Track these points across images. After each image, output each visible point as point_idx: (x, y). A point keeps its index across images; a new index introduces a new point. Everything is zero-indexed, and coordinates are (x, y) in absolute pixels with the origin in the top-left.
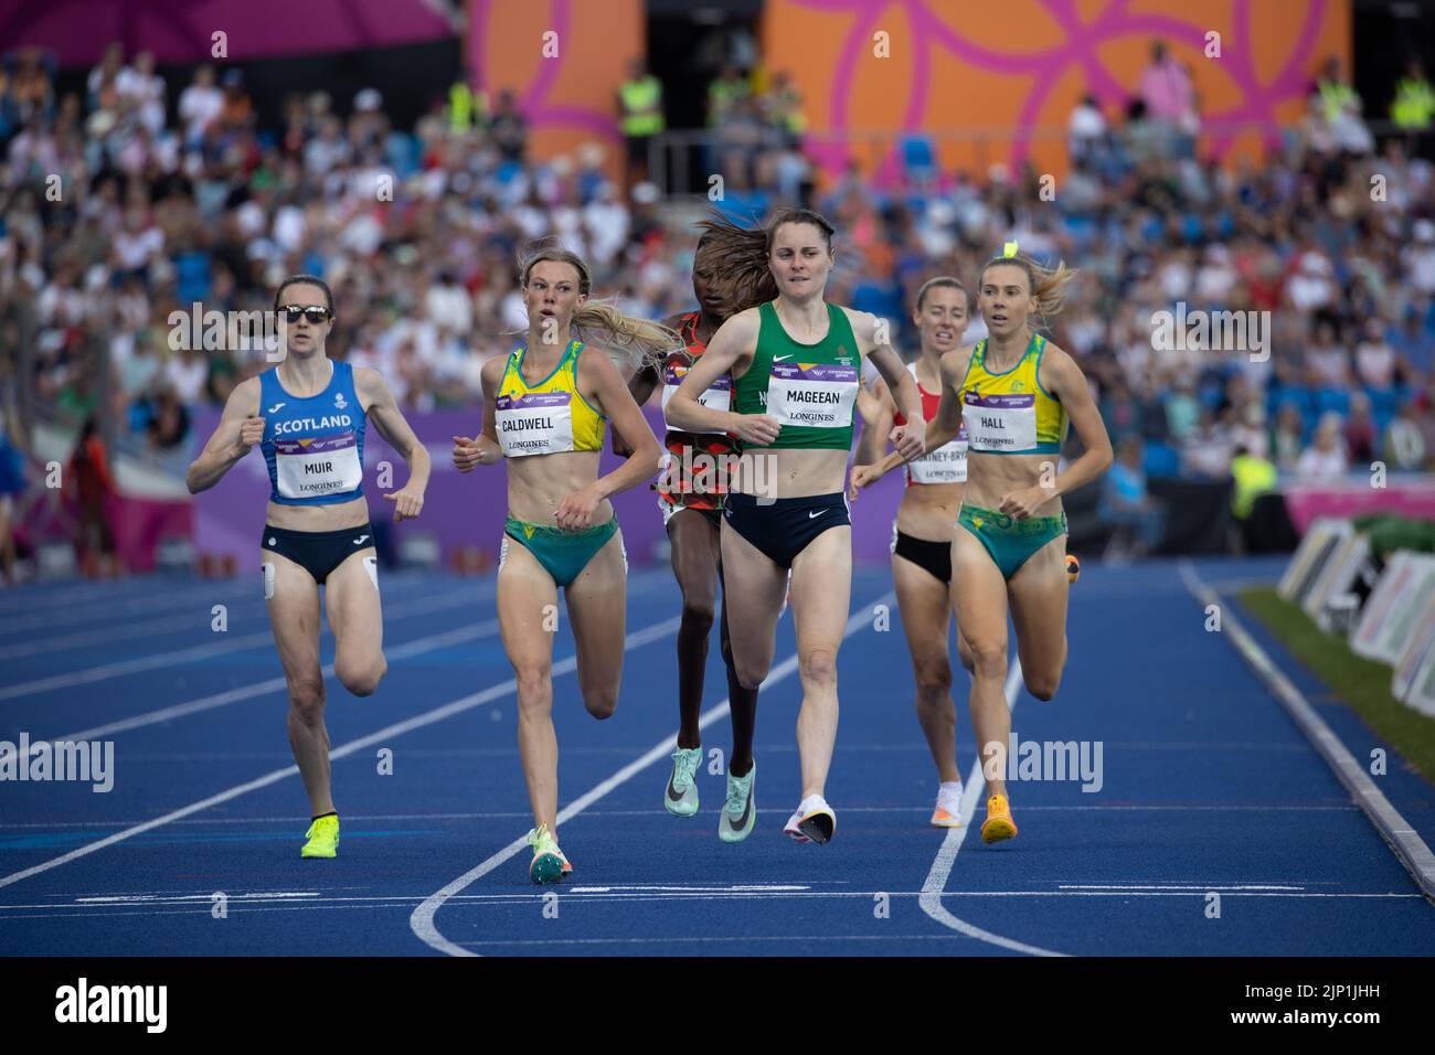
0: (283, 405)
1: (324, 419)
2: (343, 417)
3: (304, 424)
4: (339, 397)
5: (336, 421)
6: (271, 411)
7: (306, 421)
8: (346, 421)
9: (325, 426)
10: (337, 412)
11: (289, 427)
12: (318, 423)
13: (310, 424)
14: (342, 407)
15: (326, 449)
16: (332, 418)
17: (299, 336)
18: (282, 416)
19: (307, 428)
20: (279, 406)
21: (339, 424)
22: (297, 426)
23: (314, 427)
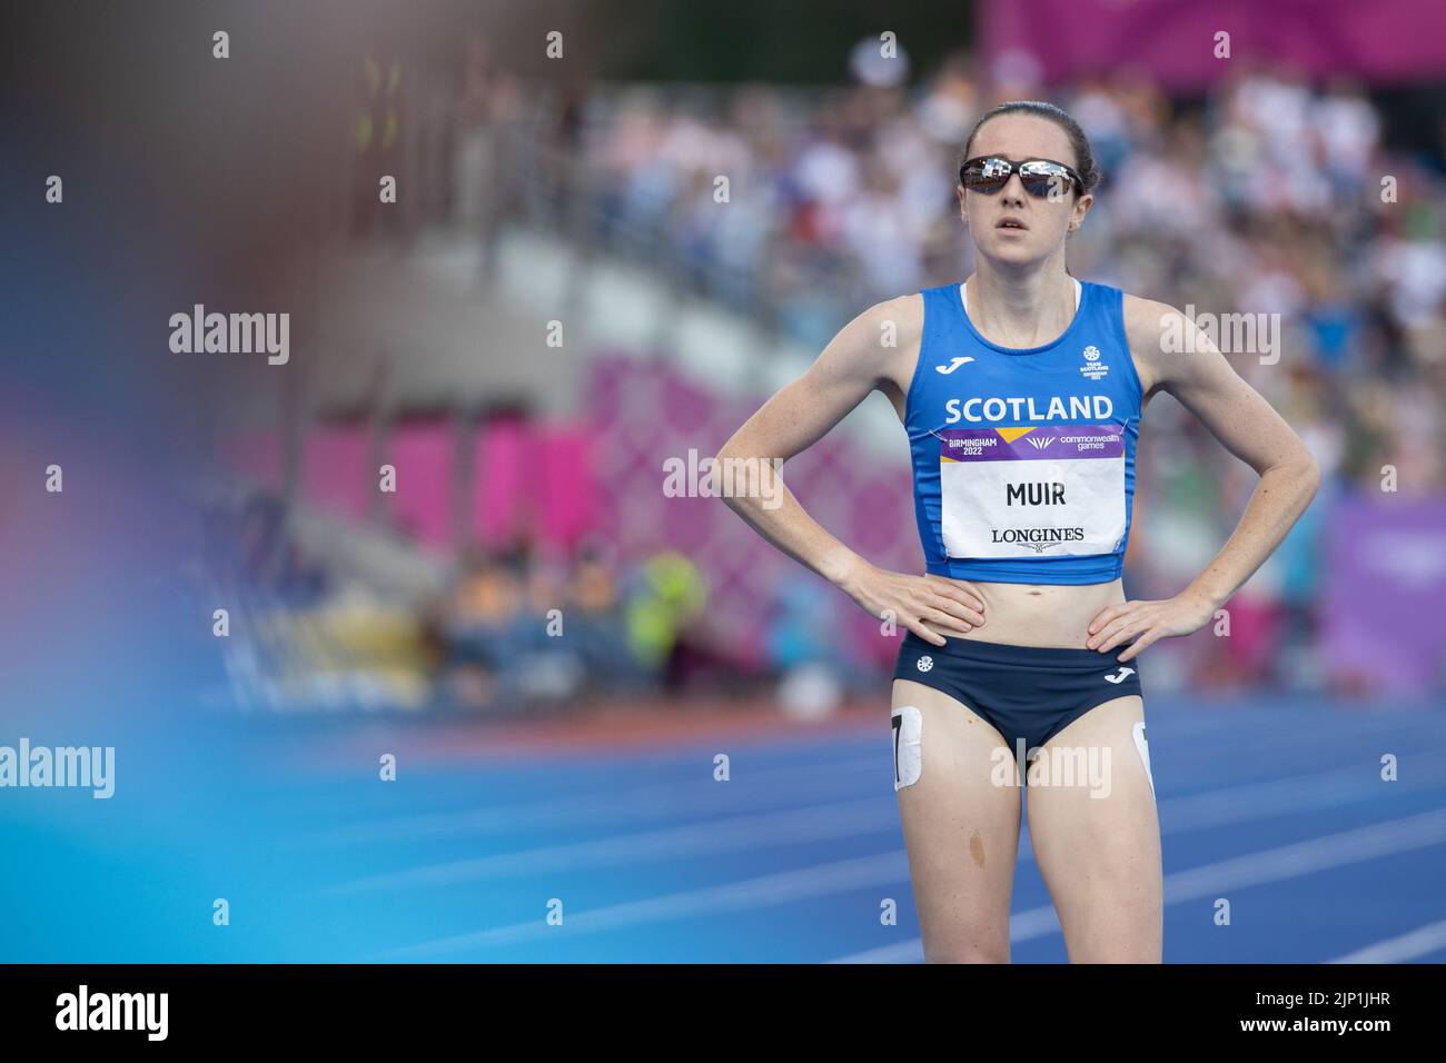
0: (969, 359)
1: (1056, 401)
2: (1097, 399)
3: (1010, 408)
4: (1092, 353)
5: (1081, 407)
6: (941, 369)
7: (1016, 402)
8: (1103, 408)
9: (1057, 417)
10: (1088, 388)
11: (976, 410)
12: (1042, 408)
13: (1024, 408)
14: (1096, 376)
15: (1056, 452)
16: (1074, 401)
17: (1004, 224)
18: (961, 386)
19: (1017, 417)
20: (958, 362)
21: (1087, 415)
22: (995, 410)
23: (1033, 416)
